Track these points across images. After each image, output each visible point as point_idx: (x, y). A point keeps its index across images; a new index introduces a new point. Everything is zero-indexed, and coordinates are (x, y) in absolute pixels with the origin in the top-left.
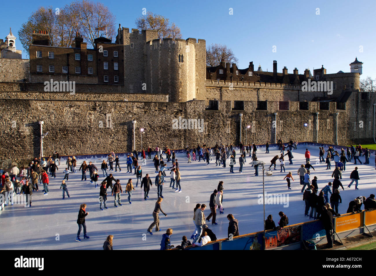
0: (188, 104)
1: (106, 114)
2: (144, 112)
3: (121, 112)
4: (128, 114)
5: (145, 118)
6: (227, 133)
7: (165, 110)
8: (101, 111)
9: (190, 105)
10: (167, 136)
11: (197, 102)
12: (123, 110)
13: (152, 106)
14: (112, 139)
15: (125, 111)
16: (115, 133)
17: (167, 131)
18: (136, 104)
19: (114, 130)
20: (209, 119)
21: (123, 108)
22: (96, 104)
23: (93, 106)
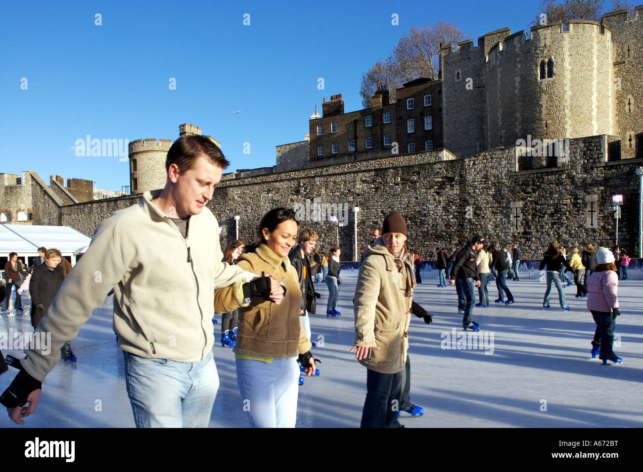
0: (470, 161)
1: (313, 198)
2: (374, 190)
3: (335, 193)
4: (346, 196)
5: (377, 201)
6: (586, 230)
7: (416, 182)
8: (306, 195)
9: (474, 164)
10: (420, 236)
11: (493, 154)
12: (338, 188)
13: (388, 175)
14: (323, 241)
15: (342, 190)
16: (326, 232)
17: (418, 227)
18: (360, 175)
19: (324, 227)
20: (528, 193)
21: (339, 185)
22: (299, 183)
23: (296, 187)
